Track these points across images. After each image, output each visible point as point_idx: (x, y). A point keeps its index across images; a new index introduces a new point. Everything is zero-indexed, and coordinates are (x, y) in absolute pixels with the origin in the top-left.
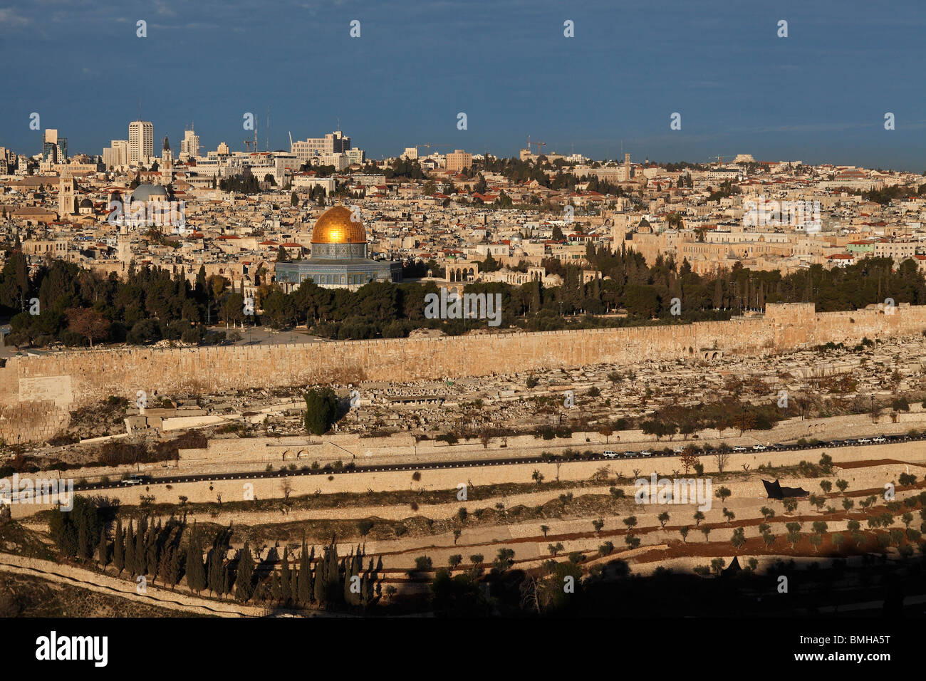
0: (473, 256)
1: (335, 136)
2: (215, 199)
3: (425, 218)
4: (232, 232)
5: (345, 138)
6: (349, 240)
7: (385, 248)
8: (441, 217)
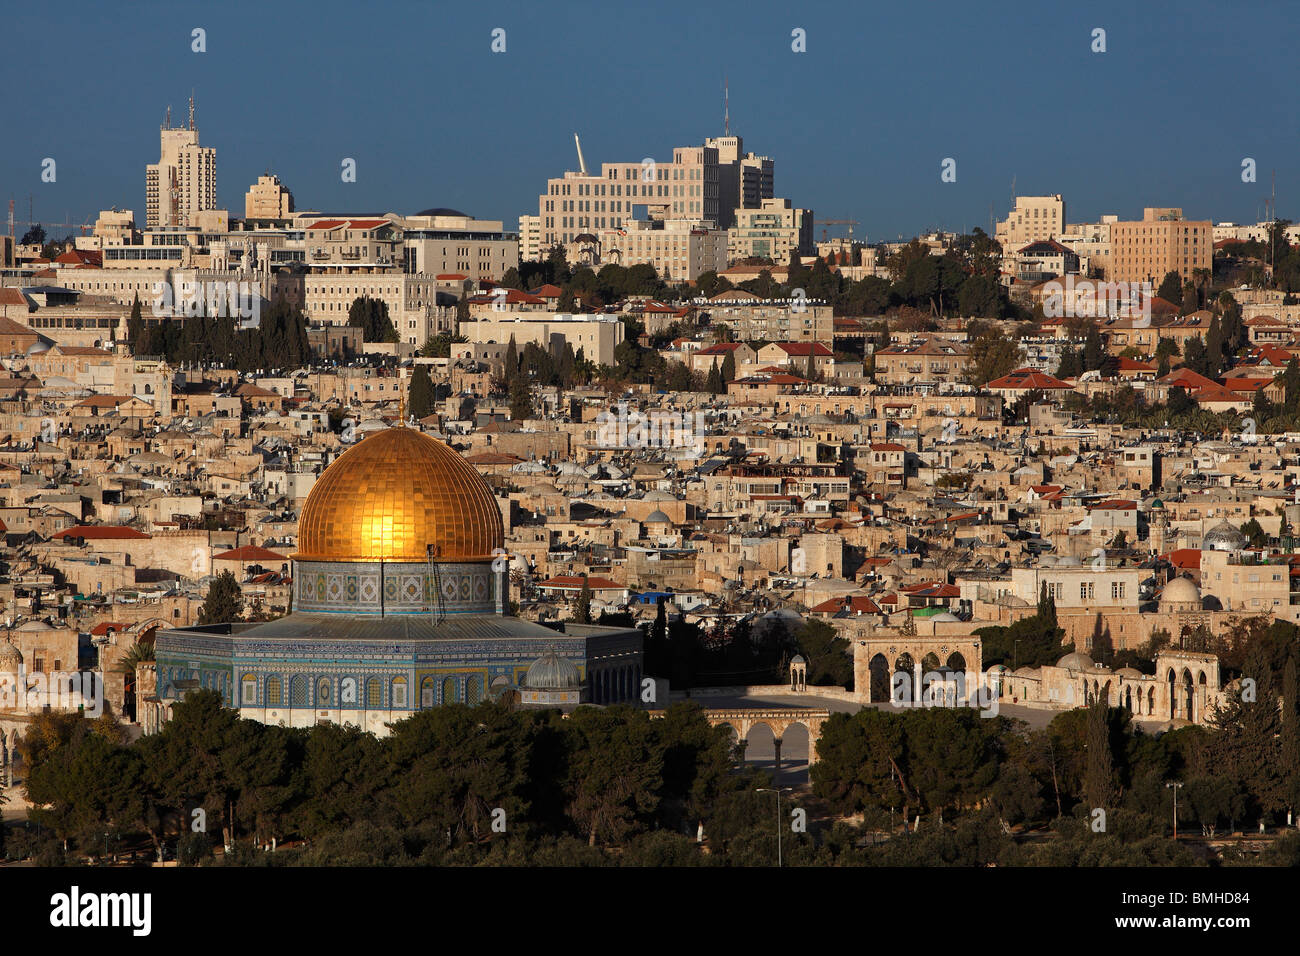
0: (994, 608)
1: (711, 156)
2: (108, 390)
3: (912, 465)
4: (126, 512)
5: (754, 162)
6: (434, 551)
7: (716, 574)
8: (979, 460)
